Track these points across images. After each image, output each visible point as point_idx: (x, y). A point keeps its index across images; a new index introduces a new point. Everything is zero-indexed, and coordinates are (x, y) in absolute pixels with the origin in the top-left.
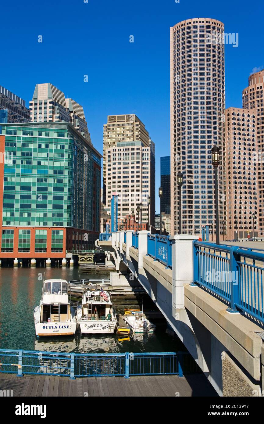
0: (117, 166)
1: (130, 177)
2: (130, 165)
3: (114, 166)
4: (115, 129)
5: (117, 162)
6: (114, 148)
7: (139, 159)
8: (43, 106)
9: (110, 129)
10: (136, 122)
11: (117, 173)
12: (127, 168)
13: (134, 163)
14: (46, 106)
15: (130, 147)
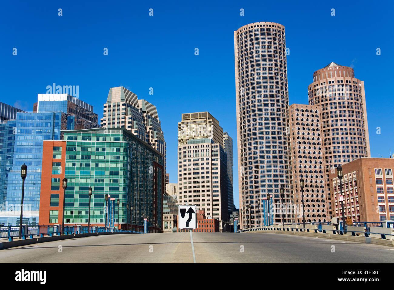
0: (187, 163)
1: (200, 173)
2: (200, 162)
3: (185, 163)
4: (188, 126)
5: (188, 159)
6: (185, 146)
7: (208, 155)
8: (116, 108)
9: (184, 126)
10: (209, 119)
11: (187, 169)
12: (197, 164)
13: (203, 160)
14: (119, 108)
15: (200, 145)
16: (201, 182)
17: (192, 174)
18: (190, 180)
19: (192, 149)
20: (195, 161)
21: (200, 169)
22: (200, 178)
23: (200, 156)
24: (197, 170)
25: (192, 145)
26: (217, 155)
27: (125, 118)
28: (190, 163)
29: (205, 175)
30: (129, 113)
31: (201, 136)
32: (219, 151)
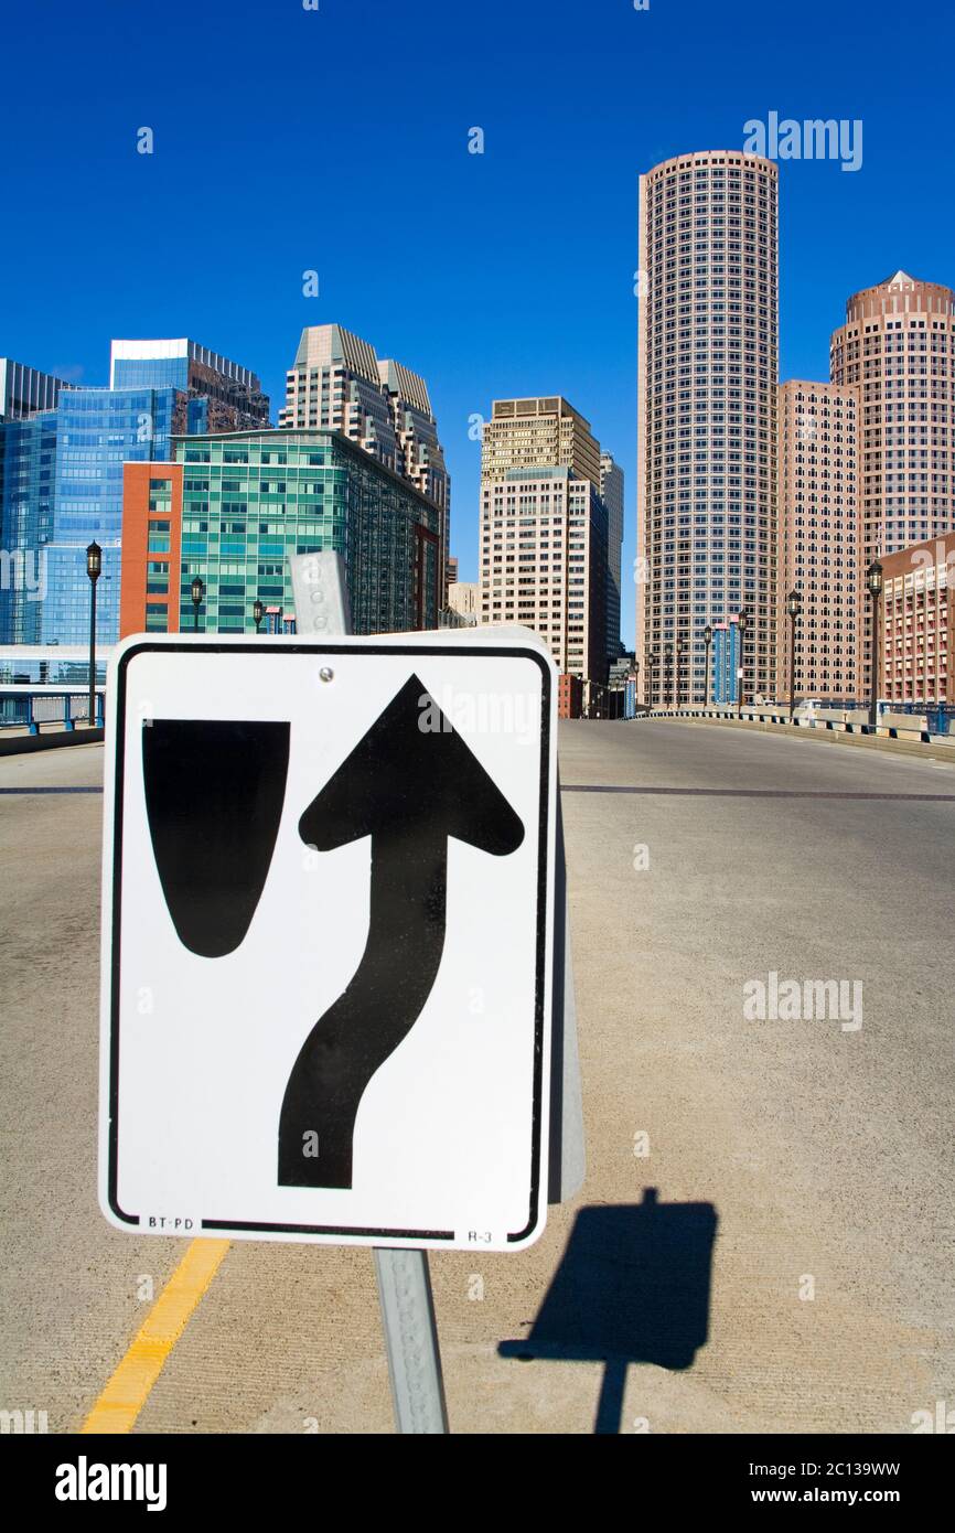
0: (504, 530)
1: (538, 557)
2: (539, 528)
3: (498, 530)
4: (510, 435)
5: (505, 519)
6: (499, 485)
7: (560, 512)
8: (320, 382)
9: (497, 435)
10: (563, 416)
11: (504, 547)
12: (529, 534)
13: (547, 523)
14: (326, 381)
15: (539, 483)
16: (537, 581)
17: (517, 558)
18: (510, 576)
19: (517, 495)
20: (526, 525)
21: (538, 546)
22: (538, 569)
23: (538, 511)
24: (530, 548)
25: (517, 484)
26: (583, 511)
27: (342, 409)
28: (511, 529)
29: (551, 563)
30: (354, 394)
31: (541, 460)
32: (587, 500)
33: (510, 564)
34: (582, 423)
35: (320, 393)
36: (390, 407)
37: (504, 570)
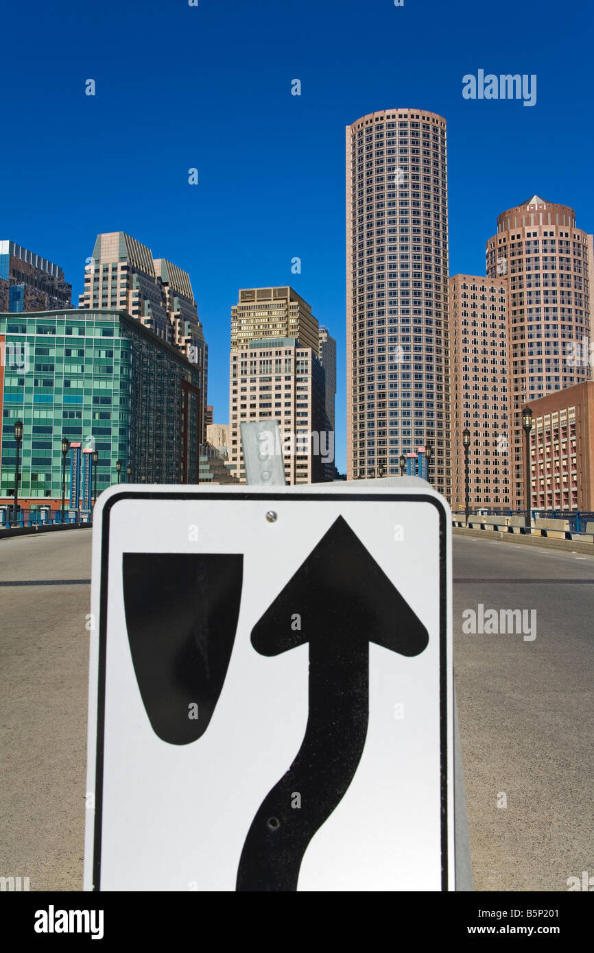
0: (248, 385)
1: (273, 405)
2: (274, 383)
3: (244, 385)
4: (252, 314)
5: (248, 377)
6: (244, 351)
7: (290, 371)
8: (110, 274)
9: (242, 315)
10: (291, 301)
11: (248, 398)
12: (267, 388)
13: (280, 380)
14: (114, 274)
15: (274, 350)
17: (258, 406)
18: (252, 419)
19: (258, 359)
20: (264, 381)
21: (273, 397)
22: (273, 414)
23: (273, 371)
24: (267, 398)
25: (258, 351)
26: (306, 371)
27: (127, 294)
28: (253, 385)
29: (283, 409)
30: (136, 284)
31: (276, 333)
32: (310, 363)
33: (253, 410)
34: (305, 306)
35: (110, 283)
36: (163, 294)
37: (248, 415)
